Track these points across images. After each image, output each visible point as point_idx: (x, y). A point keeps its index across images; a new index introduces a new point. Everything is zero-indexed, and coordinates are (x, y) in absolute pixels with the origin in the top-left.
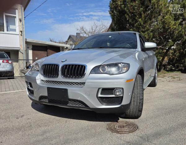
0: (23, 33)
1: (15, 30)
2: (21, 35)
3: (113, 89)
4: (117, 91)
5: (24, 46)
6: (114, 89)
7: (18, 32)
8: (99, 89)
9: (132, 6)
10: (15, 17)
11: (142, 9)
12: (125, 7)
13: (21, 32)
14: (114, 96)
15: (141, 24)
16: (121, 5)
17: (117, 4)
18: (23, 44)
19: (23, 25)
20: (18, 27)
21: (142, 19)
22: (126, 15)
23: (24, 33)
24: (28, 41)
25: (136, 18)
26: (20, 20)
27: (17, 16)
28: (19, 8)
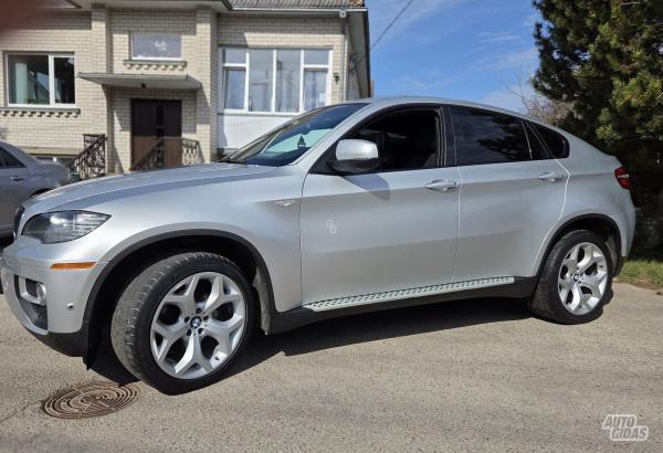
8: (16, 277)
10: (325, 71)
15: (608, 43)
19: (342, 88)
20: (330, 97)
21: (612, 25)
25: (589, 23)
26: (337, 78)
27: (330, 66)
28: (336, 44)
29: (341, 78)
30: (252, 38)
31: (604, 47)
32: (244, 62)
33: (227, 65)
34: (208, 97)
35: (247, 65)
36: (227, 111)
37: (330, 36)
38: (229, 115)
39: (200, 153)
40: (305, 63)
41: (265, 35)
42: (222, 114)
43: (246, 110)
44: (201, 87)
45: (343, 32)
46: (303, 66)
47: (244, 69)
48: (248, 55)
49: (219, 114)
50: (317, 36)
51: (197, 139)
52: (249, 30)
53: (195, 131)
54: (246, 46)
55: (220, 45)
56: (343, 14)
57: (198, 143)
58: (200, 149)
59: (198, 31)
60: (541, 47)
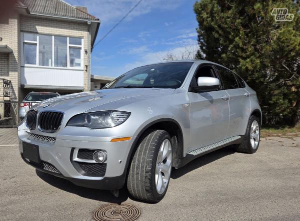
0: (88, 68)
1: (79, 65)
2: (86, 71)
3: (92, 151)
4: (99, 154)
5: (88, 85)
6: (95, 151)
7: (82, 67)
8: (73, 149)
9: (223, 17)
10: (80, 48)
11: (239, 21)
12: (212, 20)
13: (87, 66)
14: (94, 161)
15: (238, 45)
16: (207, 17)
17: (202, 17)
18: (88, 83)
19: (89, 57)
20: (83, 61)
21: (240, 38)
22: (214, 33)
23: (90, 68)
24: (95, 78)
25: (230, 37)
26: (86, 52)
27: (82, 46)
28: (85, 36)
29: (88, 52)
30: (40, 29)
31: (237, 46)
32: (36, 41)
33: (26, 41)
34: (16, 58)
35: (38, 42)
36: (26, 65)
37: (83, 32)
38: (27, 67)
39: (12, 87)
40: (70, 44)
41: (48, 28)
42: (24, 67)
43: (37, 65)
44: (12, 52)
45: (88, 31)
46: (68, 45)
47: (36, 44)
48: (38, 37)
49: (21, 67)
50: (75, 31)
51: (10, 80)
52: (39, 25)
53: (8, 75)
54: (37, 33)
55: (21, 31)
56: (89, 22)
57: (10, 81)
58: (11, 85)
59: (10, 22)
60: (200, 45)
